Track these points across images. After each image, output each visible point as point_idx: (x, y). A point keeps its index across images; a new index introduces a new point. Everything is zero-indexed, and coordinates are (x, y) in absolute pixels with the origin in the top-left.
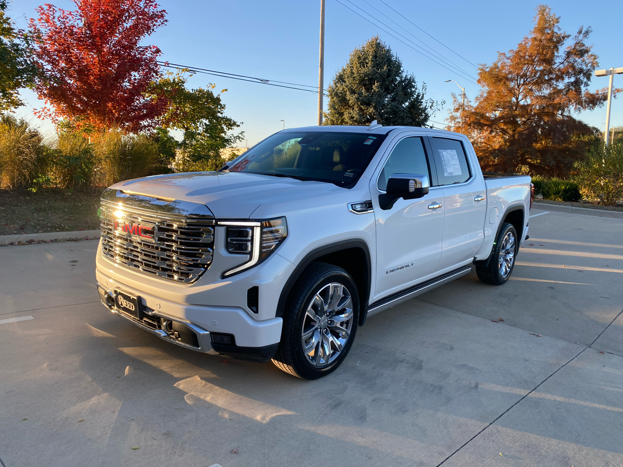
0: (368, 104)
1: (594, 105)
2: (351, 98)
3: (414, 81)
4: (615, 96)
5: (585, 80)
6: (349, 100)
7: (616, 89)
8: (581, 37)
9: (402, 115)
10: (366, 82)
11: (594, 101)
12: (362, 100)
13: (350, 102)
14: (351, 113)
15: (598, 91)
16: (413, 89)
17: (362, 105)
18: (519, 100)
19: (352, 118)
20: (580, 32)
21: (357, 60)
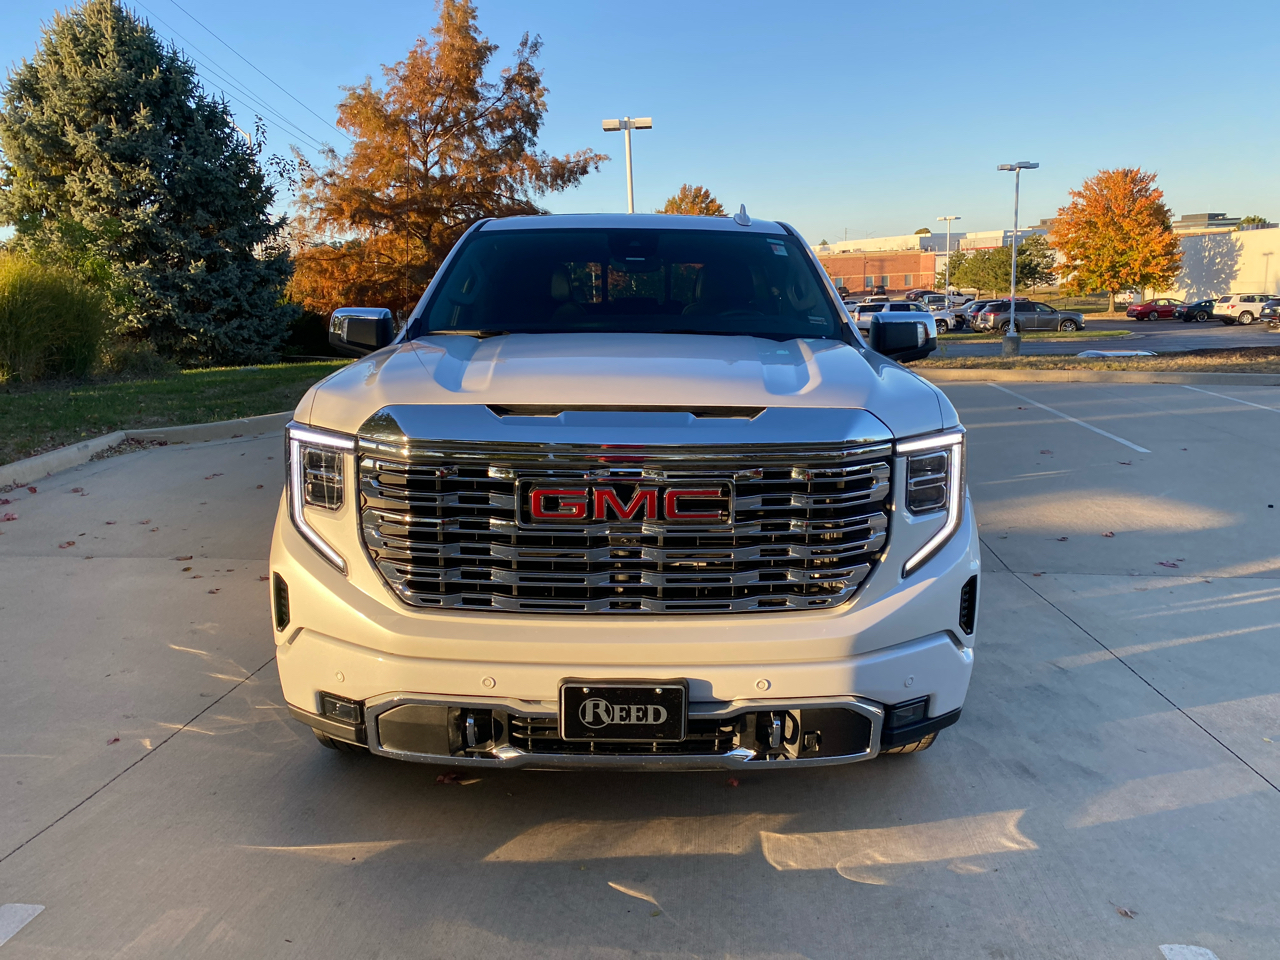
0: (132, 160)
1: (564, 183)
2: (83, 144)
3: (225, 112)
4: (596, 168)
5: (529, 134)
6: (75, 147)
7: (596, 156)
8: (526, 52)
9: (223, 189)
10: (109, 103)
11: (565, 174)
12: (115, 148)
13: (80, 152)
14: (89, 181)
15: (567, 156)
16: (227, 130)
17: (115, 161)
18: (429, 165)
19: (93, 191)
20: (524, 44)
21: (72, 46)
